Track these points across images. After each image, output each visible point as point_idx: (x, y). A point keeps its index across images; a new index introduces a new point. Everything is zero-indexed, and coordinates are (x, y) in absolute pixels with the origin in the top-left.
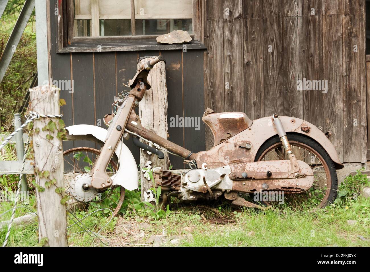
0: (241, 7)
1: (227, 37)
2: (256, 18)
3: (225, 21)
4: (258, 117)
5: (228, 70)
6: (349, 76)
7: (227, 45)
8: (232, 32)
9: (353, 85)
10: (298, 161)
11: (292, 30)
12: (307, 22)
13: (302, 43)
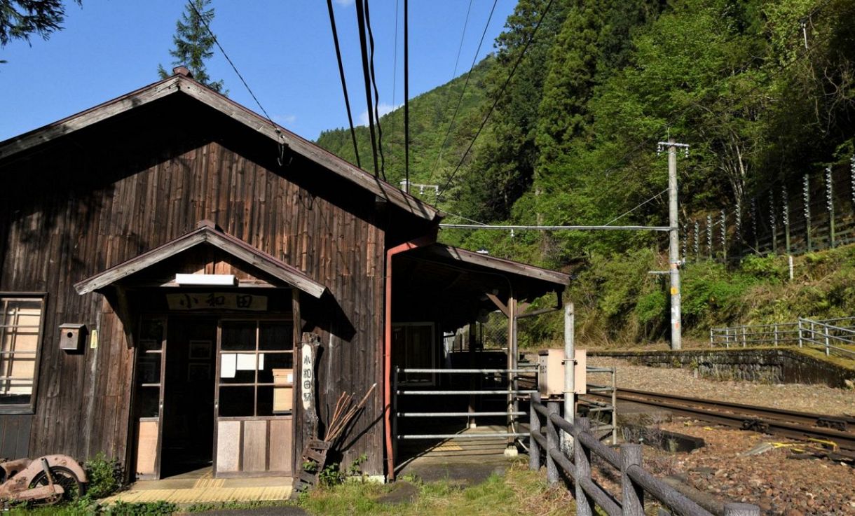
0: (58, 391)
1: (48, 407)
2: (67, 397)
3: (48, 398)
4: (33, 459)
5: (46, 426)
6: (119, 431)
7: (48, 412)
8: (51, 404)
9: (120, 436)
10: (55, 485)
11: (87, 403)
12: (96, 400)
13: (92, 412)
